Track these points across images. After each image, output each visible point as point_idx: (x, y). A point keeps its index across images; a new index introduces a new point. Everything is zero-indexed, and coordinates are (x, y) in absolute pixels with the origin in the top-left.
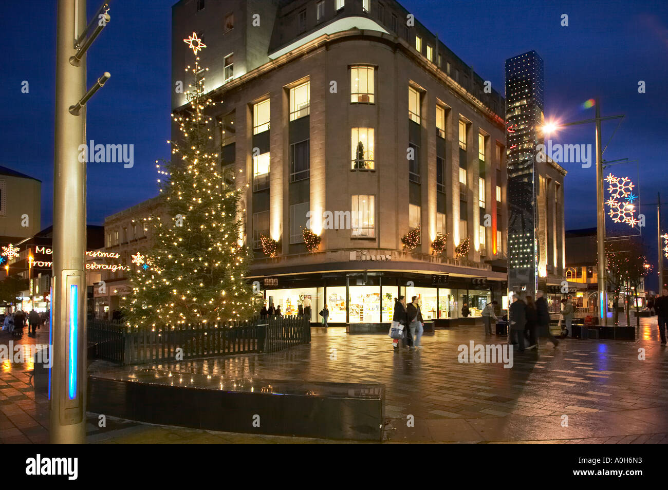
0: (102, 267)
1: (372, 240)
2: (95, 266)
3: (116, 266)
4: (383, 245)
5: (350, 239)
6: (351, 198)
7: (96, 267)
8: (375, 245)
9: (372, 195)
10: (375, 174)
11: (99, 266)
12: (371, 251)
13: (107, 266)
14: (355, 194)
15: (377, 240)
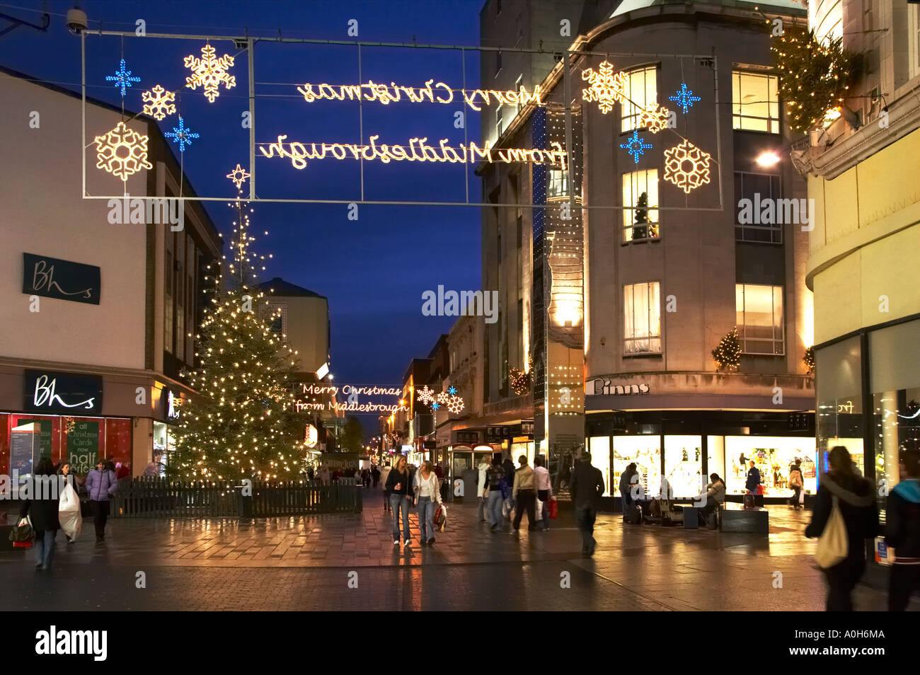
0: (378, 408)
1: (657, 357)
2: (370, 407)
3: (397, 406)
4: (672, 365)
5: (621, 358)
6: (623, 290)
7: (372, 408)
8: (660, 366)
9: (656, 281)
10: (659, 245)
11: (376, 407)
12: (647, 377)
13: (385, 407)
14: (628, 284)
15: (664, 356)
